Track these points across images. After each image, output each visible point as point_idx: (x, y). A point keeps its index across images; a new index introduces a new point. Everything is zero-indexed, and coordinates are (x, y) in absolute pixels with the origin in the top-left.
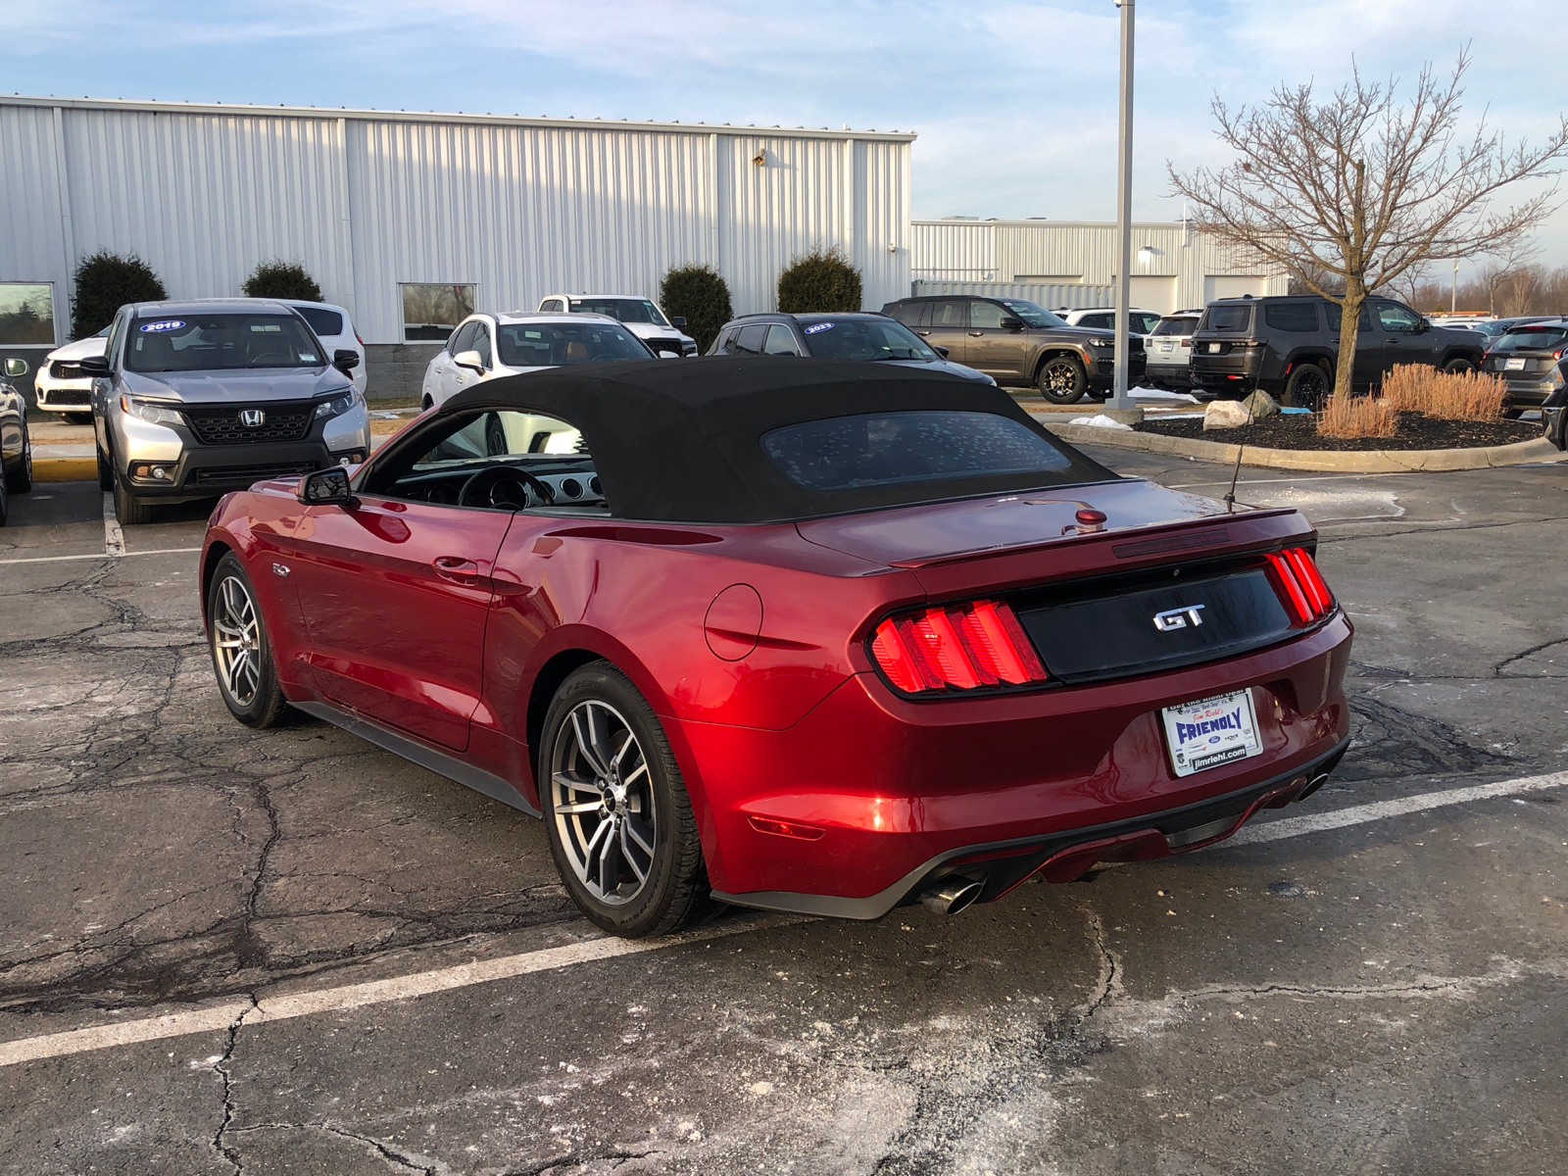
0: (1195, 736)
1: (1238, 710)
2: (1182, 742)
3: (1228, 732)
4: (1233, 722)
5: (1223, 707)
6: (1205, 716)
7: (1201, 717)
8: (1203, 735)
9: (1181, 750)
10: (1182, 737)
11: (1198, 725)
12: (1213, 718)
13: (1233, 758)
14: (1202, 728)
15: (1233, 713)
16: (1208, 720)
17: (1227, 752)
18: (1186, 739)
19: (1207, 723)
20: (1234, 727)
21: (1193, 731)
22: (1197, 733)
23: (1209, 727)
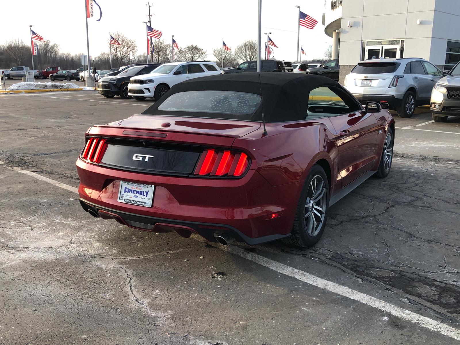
0: (130, 193)
1: (148, 191)
2: (125, 193)
3: (142, 196)
4: (145, 194)
5: (144, 188)
6: (135, 188)
7: (134, 188)
8: (132, 194)
9: (123, 195)
10: (125, 191)
11: (132, 190)
12: (138, 190)
13: (139, 204)
14: (133, 192)
15: (146, 192)
16: (136, 190)
17: (137, 202)
18: (126, 192)
19: (135, 191)
20: (145, 196)
21: (129, 191)
22: (130, 192)
23: (135, 192)
